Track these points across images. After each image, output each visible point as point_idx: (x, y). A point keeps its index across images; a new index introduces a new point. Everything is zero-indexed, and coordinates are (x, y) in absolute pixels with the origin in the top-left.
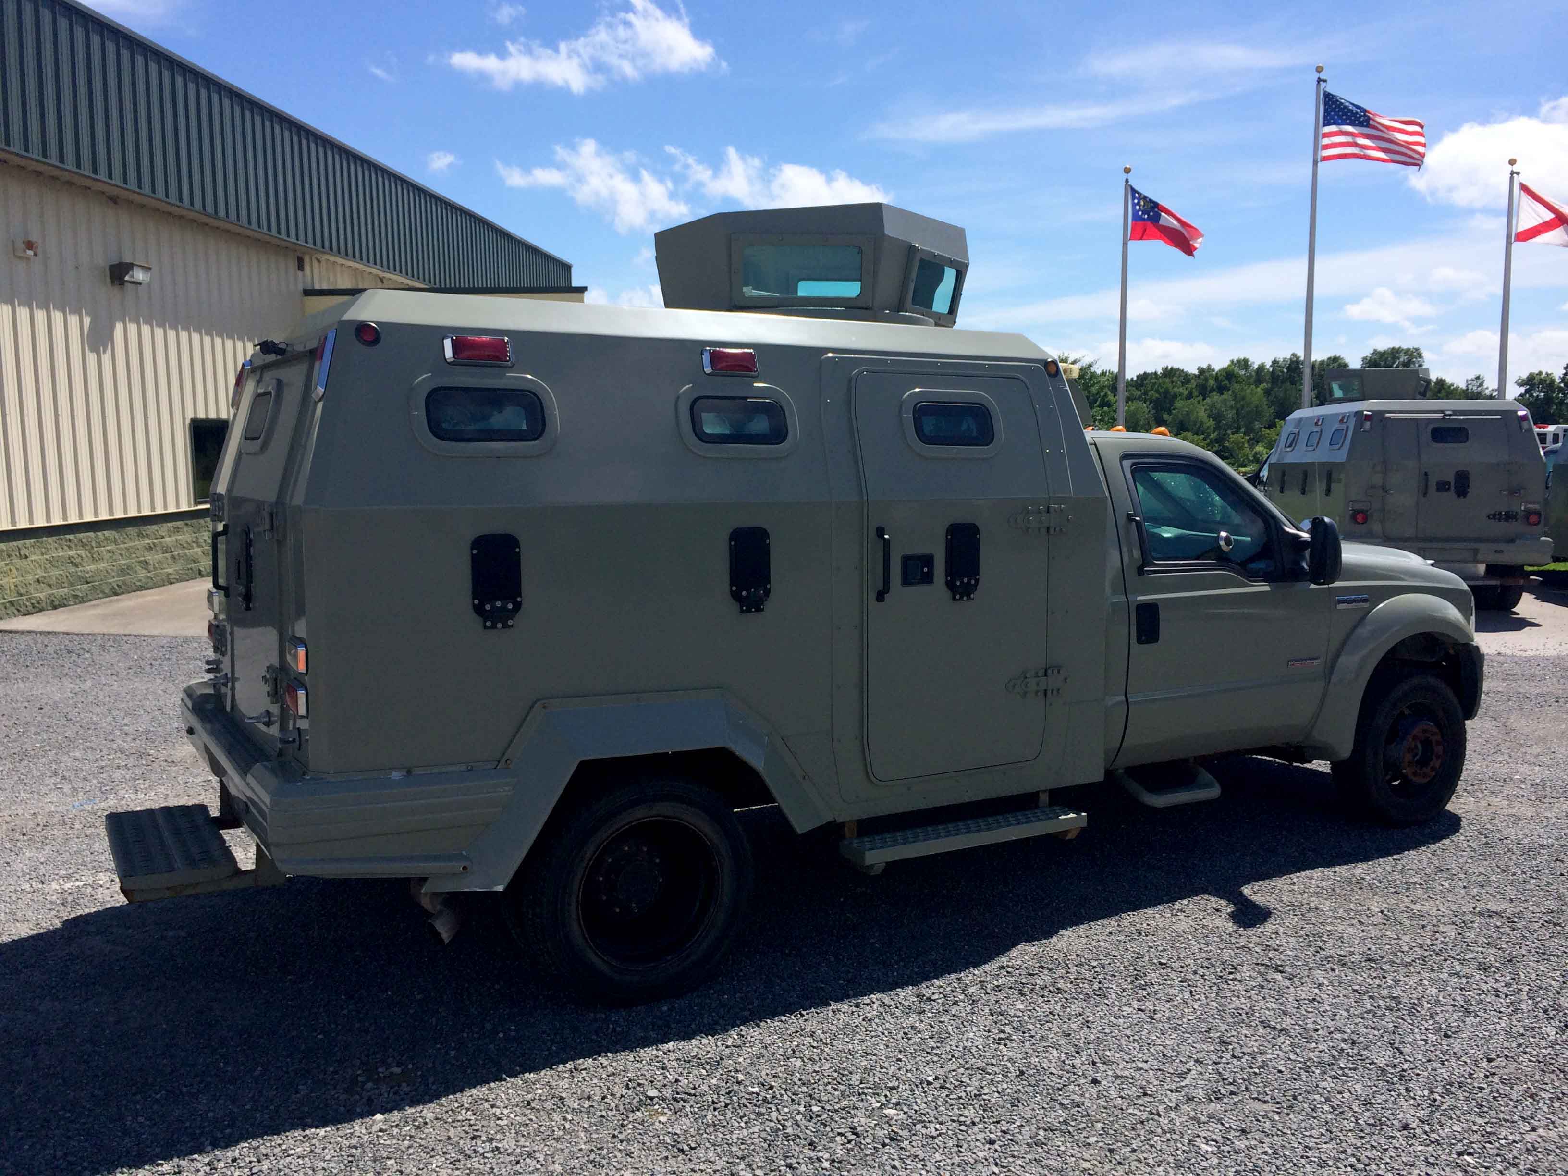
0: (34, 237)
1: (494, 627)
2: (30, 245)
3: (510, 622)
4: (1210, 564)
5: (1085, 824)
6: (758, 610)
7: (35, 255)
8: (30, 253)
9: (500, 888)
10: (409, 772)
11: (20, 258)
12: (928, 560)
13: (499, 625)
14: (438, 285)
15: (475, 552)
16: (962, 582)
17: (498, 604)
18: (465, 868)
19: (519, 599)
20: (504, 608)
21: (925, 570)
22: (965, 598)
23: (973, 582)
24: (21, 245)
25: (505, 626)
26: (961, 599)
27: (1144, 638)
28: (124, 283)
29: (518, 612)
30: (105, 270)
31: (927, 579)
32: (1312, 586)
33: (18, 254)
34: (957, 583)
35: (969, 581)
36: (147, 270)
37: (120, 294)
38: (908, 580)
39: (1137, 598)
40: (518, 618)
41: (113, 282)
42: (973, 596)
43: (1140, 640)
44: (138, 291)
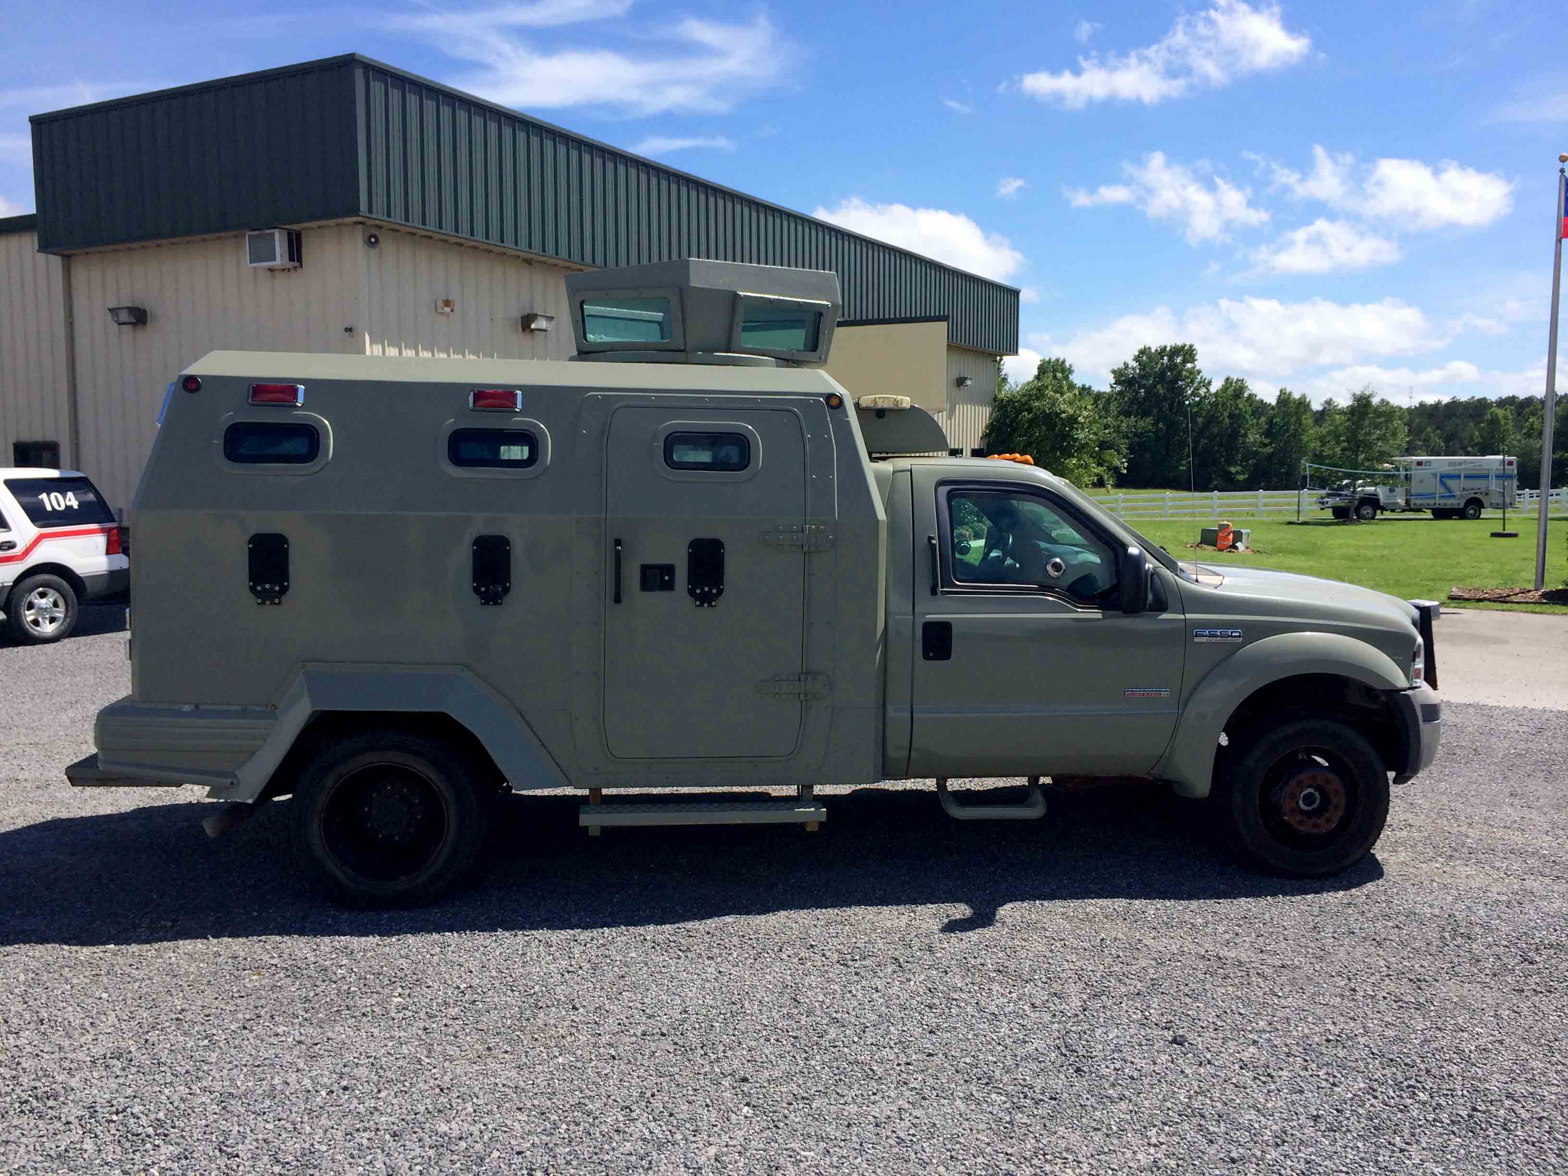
0: (454, 296)
1: (263, 603)
2: (447, 303)
3: (277, 601)
4: (1034, 589)
5: (824, 819)
6: (496, 604)
7: (452, 311)
8: (447, 310)
9: (250, 801)
10: (197, 707)
11: (442, 314)
12: (669, 569)
13: (268, 603)
14: (852, 318)
15: (251, 546)
16: (702, 590)
17: (267, 586)
18: (232, 783)
19: (286, 584)
20: (272, 590)
21: (667, 578)
22: (706, 605)
23: (714, 591)
24: (440, 304)
25: (272, 603)
26: (702, 605)
27: (931, 654)
28: (533, 330)
29: (284, 593)
30: (517, 320)
31: (669, 586)
32: (1164, 616)
33: (440, 310)
34: (698, 591)
35: (710, 590)
36: (550, 319)
37: (526, 340)
38: (645, 586)
39: (927, 616)
40: (284, 598)
41: (524, 330)
42: (714, 603)
43: (926, 657)
44: (546, 337)
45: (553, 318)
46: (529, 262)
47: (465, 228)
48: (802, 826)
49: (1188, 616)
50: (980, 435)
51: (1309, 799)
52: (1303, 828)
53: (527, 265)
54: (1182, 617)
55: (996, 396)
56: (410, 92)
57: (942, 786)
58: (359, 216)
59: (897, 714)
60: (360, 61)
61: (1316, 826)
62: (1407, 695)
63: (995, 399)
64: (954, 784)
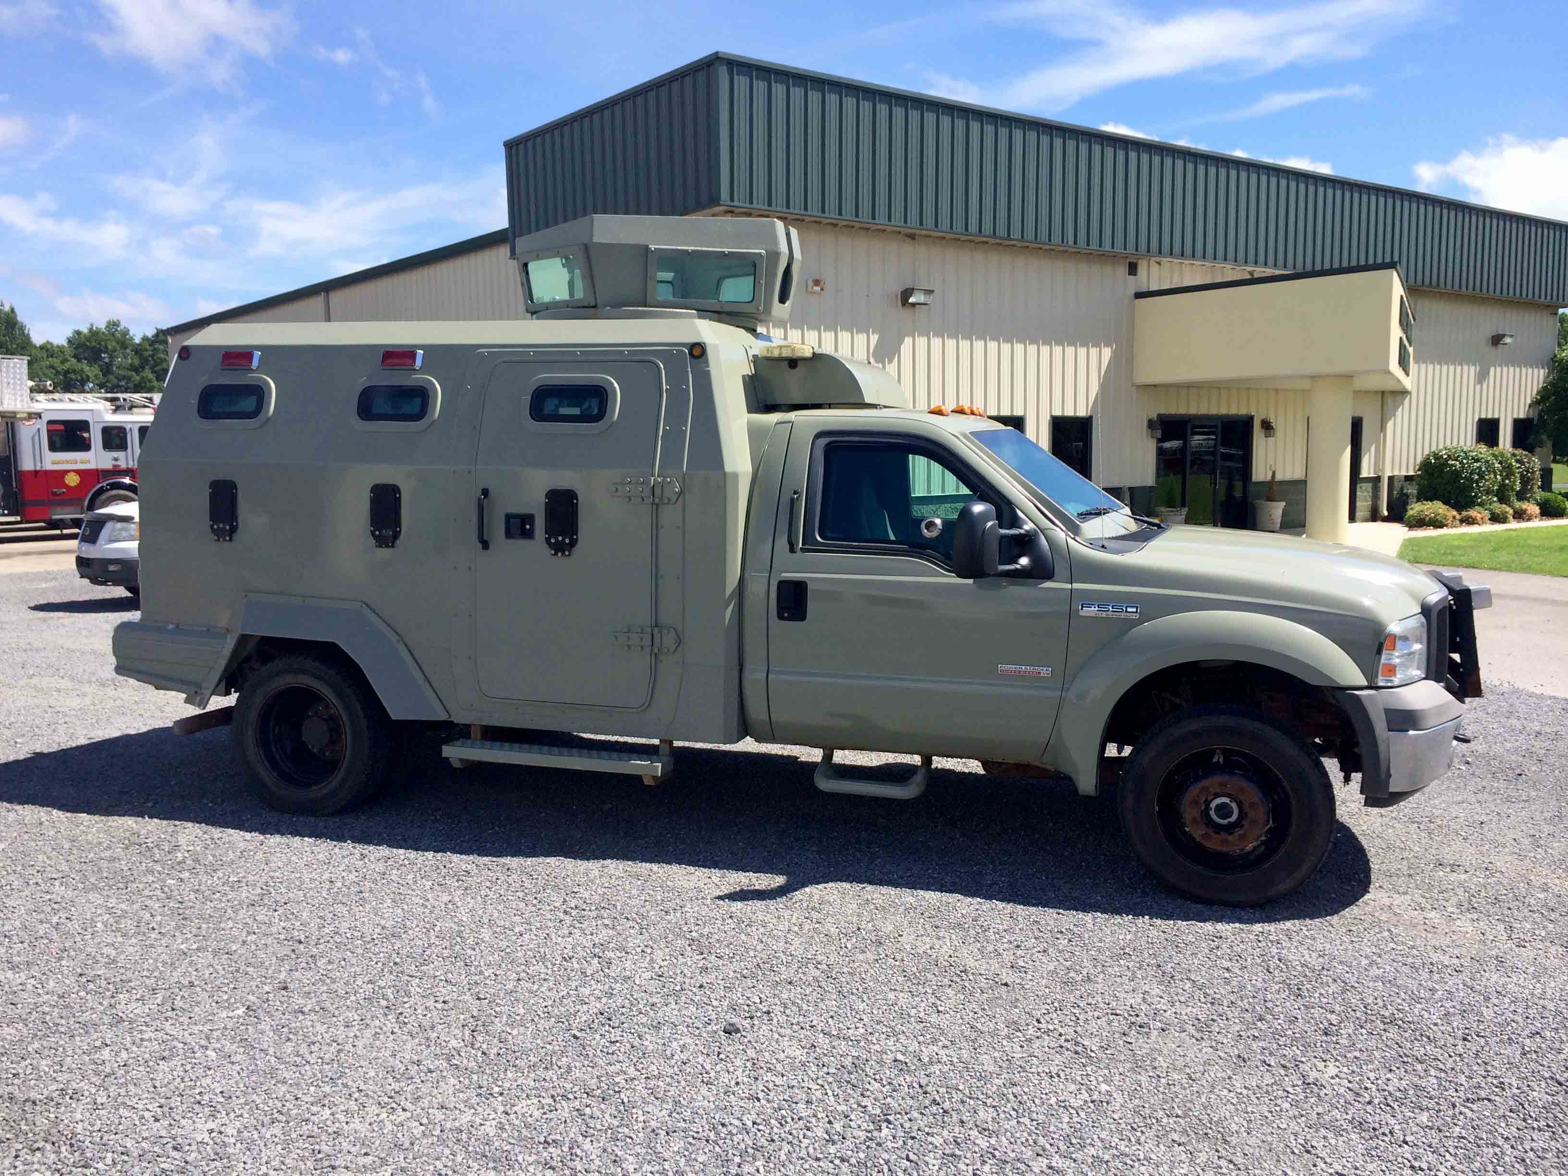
0: (826, 276)
1: (219, 540)
2: (817, 282)
3: (228, 538)
6: (388, 546)
7: (822, 289)
8: (818, 288)
11: (812, 293)
12: (530, 518)
13: (222, 540)
15: (211, 490)
16: (557, 539)
17: (222, 526)
18: (196, 692)
19: (235, 524)
20: (224, 529)
21: (527, 527)
22: (559, 554)
23: (567, 541)
24: (811, 284)
25: (224, 540)
26: (556, 554)
27: (786, 615)
28: (913, 305)
29: (234, 532)
30: (897, 296)
31: (528, 535)
32: (1048, 584)
33: (810, 290)
34: (553, 541)
35: (563, 540)
36: (929, 292)
37: (906, 314)
38: (509, 534)
39: (783, 574)
40: (235, 536)
41: (904, 305)
42: (567, 553)
43: (780, 617)
44: (929, 310)
45: (933, 291)
46: (912, 237)
47: (832, 208)
48: (638, 778)
49: (1076, 586)
50: (1529, 401)
51: (1223, 811)
52: (1209, 845)
53: (908, 240)
54: (1069, 586)
55: (1555, 356)
56: (776, 82)
57: (828, 757)
58: (719, 205)
59: (754, 675)
60: (723, 58)
61: (1225, 842)
62: (1357, 696)
63: (1554, 359)
64: (841, 757)
